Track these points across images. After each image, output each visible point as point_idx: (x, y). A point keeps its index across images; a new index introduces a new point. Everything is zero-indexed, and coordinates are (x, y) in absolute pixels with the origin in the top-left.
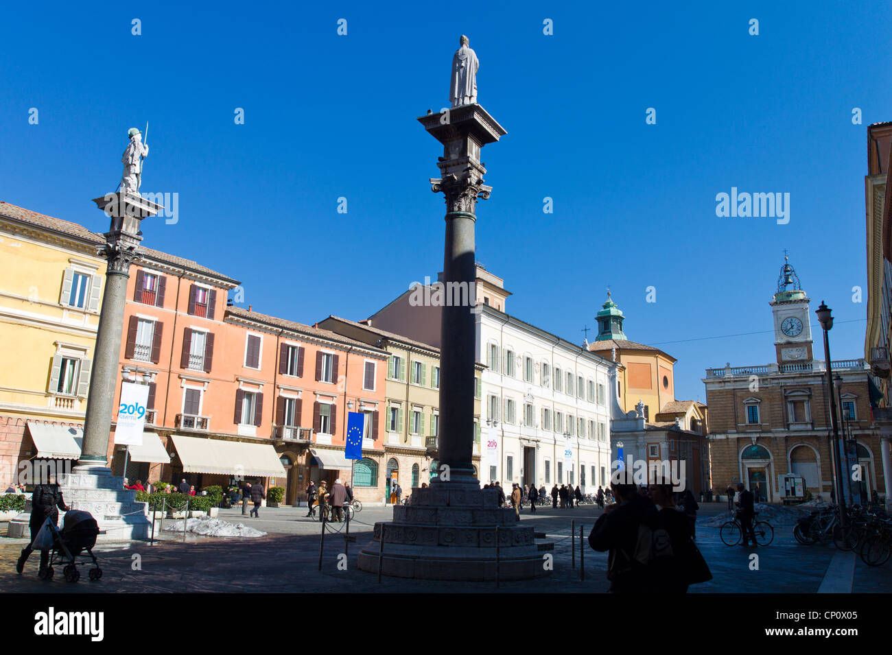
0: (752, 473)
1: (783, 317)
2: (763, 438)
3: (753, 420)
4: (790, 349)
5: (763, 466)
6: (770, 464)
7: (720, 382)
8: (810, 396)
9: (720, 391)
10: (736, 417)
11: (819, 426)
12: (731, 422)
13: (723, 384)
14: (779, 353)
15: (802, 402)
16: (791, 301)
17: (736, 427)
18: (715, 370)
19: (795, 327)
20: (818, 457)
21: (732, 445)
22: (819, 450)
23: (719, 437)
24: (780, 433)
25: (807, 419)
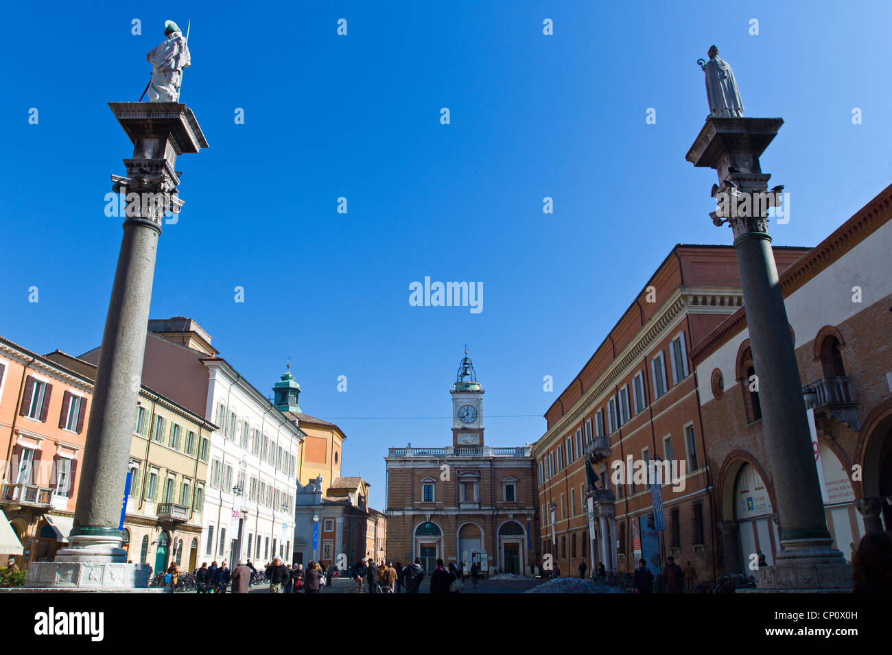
0: (423, 548)
1: (461, 405)
2: (436, 515)
3: (428, 499)
4: (465, 434)
5: (434, 542)
6: (440, 540)
7: (401, 461)
8: (479, 478)
9: (401, 470)
10: (413, 495)
11: (485, 505)
12: (408, 501)
13: (403, 463)
14: (455, 437)
15: (472, 483)
16: (469, 391)
17: (413, 505)
18: (398, 449)
19: (470, 416)
20: (483, 534)
21: (408, 521)
22: (484, 527)
23: (396, 513)
24: (452, 511)
25: (475, 498)
